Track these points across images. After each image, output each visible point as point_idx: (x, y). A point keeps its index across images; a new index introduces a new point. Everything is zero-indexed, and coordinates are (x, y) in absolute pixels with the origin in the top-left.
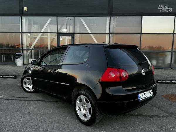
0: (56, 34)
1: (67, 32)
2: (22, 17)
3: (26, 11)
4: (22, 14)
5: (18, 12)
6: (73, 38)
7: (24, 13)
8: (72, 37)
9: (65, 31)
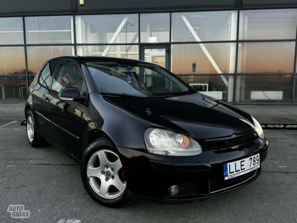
0: (137, 46)
1: (157, 42)
2: (76, 16)
3: (82, 5)
4: (75, 11)
5: (69, 8)
6: (168, 52)
7: (80, 8)
8: (166, 51)
9: (153, 40)
